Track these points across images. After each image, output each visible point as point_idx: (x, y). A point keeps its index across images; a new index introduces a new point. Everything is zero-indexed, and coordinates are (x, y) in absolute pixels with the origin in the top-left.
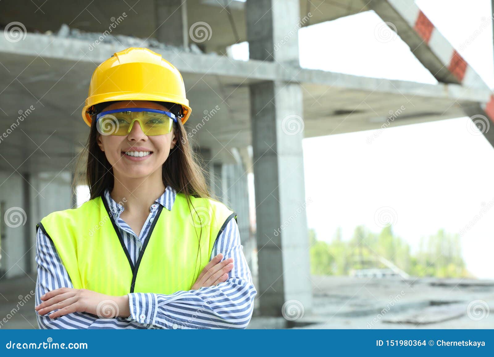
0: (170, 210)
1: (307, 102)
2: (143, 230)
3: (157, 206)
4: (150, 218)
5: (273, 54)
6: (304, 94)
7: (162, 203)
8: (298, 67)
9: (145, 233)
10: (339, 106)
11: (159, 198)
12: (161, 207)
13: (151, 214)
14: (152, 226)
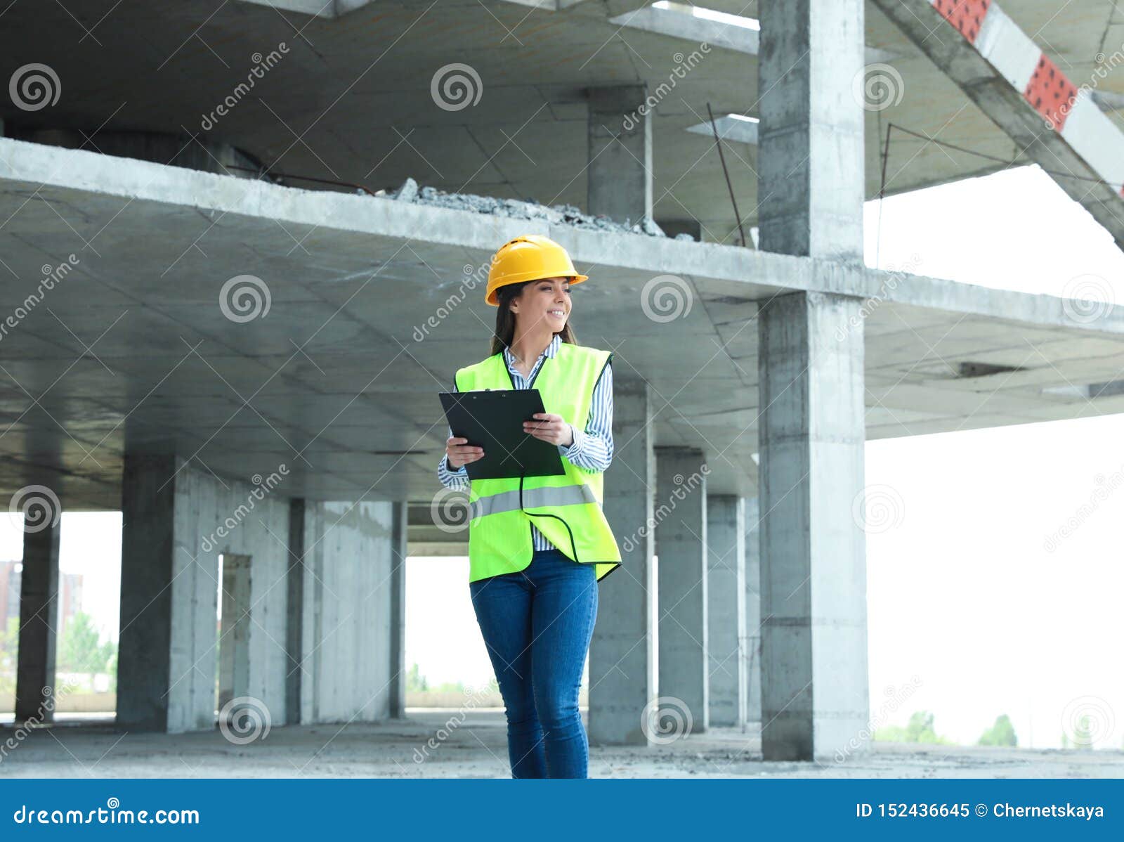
0: (552, 358)
2: (531, 374)
3: (542, 357)
4: (537, 366)
5: (808, 242)
7: (546, 355)
8: (860, 268)
9: (532, 376)
11: (544, 351)
12: (545, 358)
13: (537, 363)
14: (538, 371)
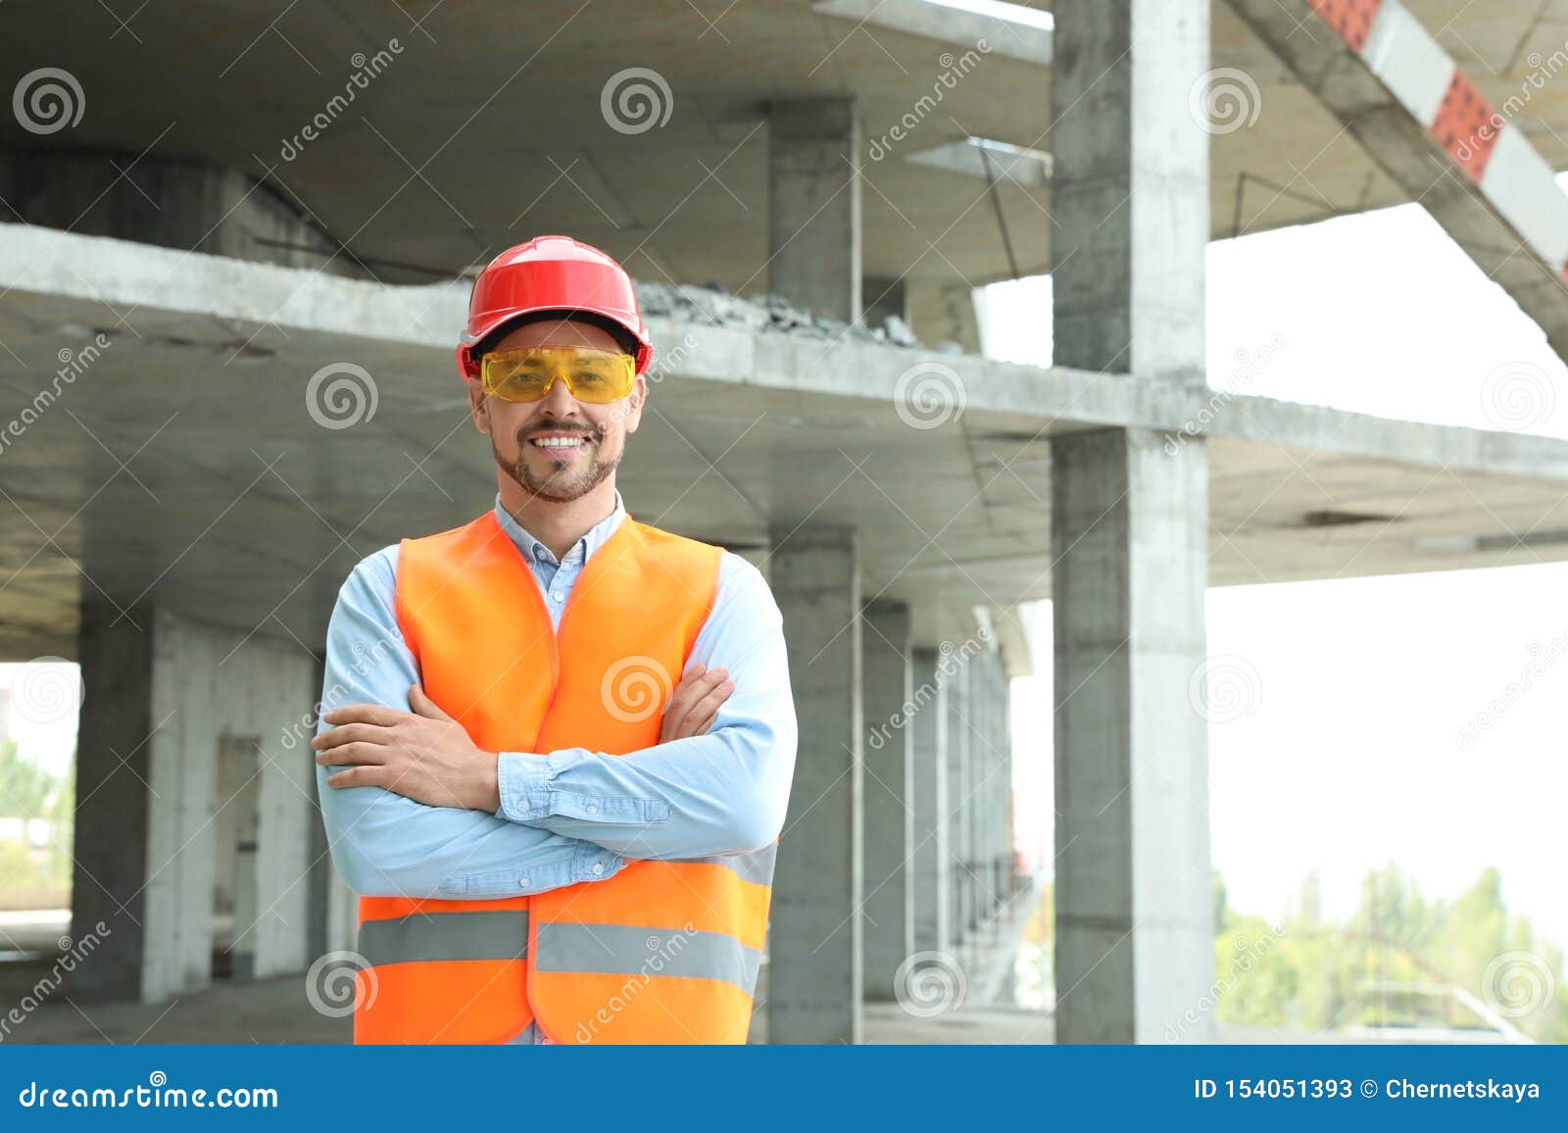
1: (1220, 488)
5: (1128, 353)
6: (1213, 467)
8: (1201, 391)
10: (1321, 501)
